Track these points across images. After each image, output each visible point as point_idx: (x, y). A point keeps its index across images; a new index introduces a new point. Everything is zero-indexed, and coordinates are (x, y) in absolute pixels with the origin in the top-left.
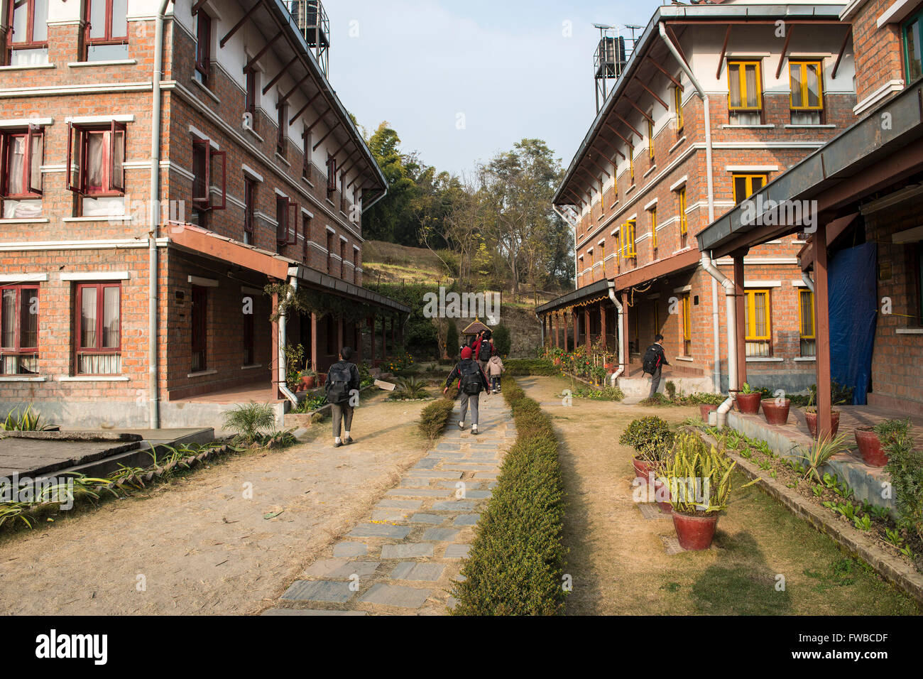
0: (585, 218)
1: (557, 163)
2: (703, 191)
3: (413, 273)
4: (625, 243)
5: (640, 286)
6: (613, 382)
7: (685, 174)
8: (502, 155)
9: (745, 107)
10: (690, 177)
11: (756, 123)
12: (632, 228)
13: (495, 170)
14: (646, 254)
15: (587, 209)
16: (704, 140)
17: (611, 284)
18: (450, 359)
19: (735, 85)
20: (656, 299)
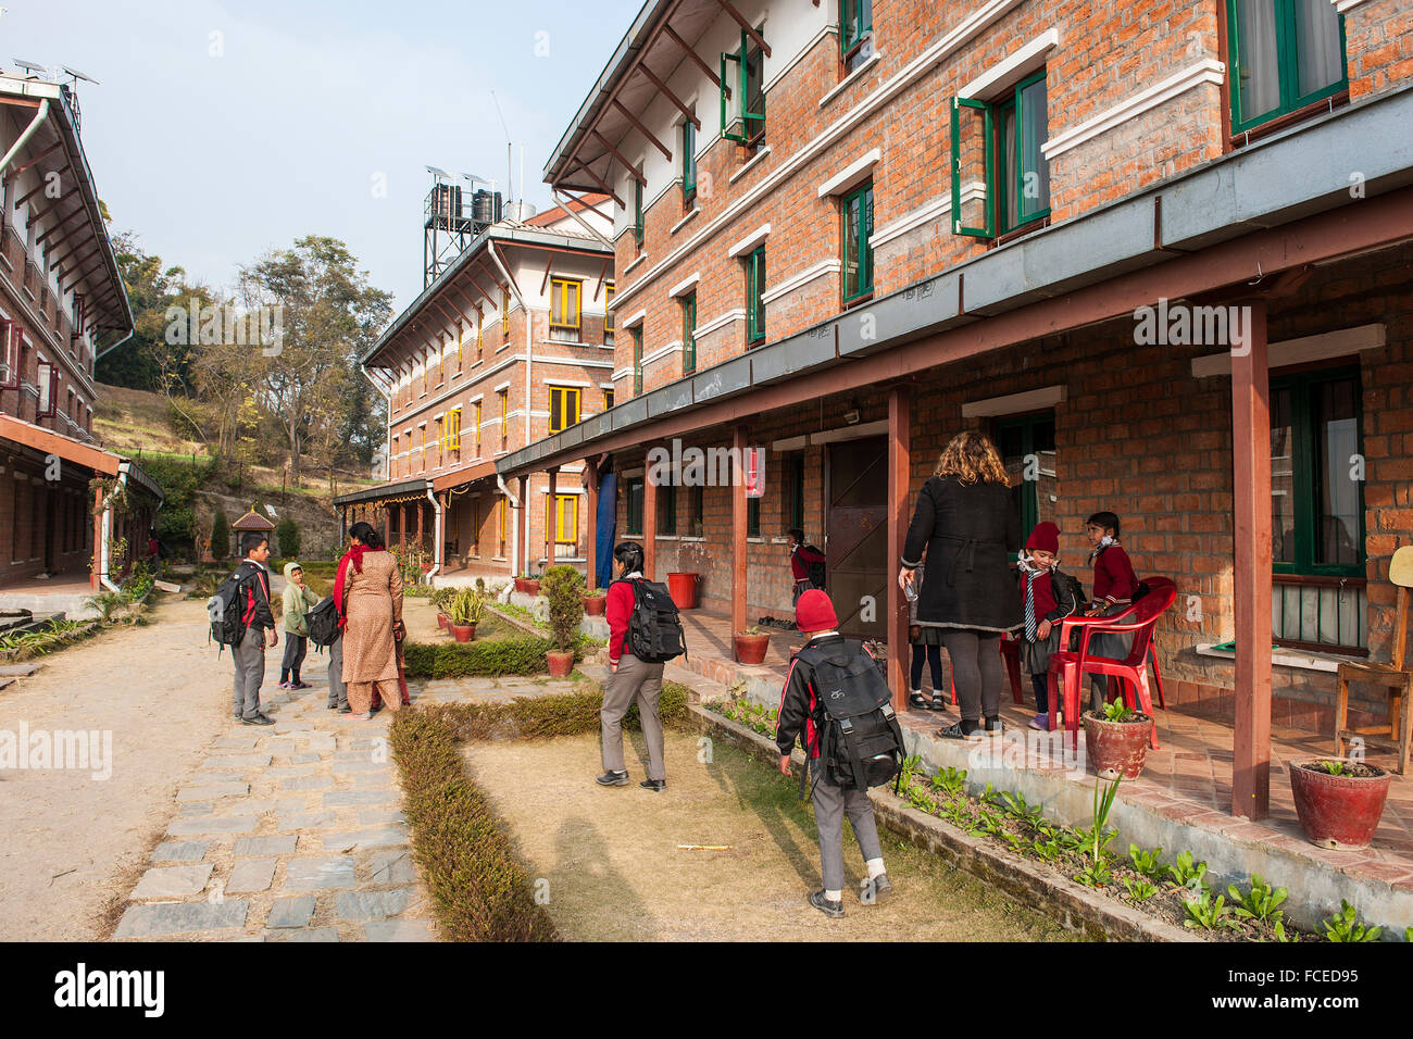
0: (404, 390)
1: (361, 278)
2: (522, 401)
3: (129, 431)
4: (449, 433)
5: (458, 488)
6: (428, 581)
7: (507, 379)
8: (276, 255)
9: (564, 324)
10: (512, 384)
11: (574, 339)
12: (457, 417)
13: (264, 277)
14: (469, 450)
15: (406, 380)
16: (525, 352)
17: (429, 485)
18: (215, 561)
19: (558, 300)
20: (476, 498)
